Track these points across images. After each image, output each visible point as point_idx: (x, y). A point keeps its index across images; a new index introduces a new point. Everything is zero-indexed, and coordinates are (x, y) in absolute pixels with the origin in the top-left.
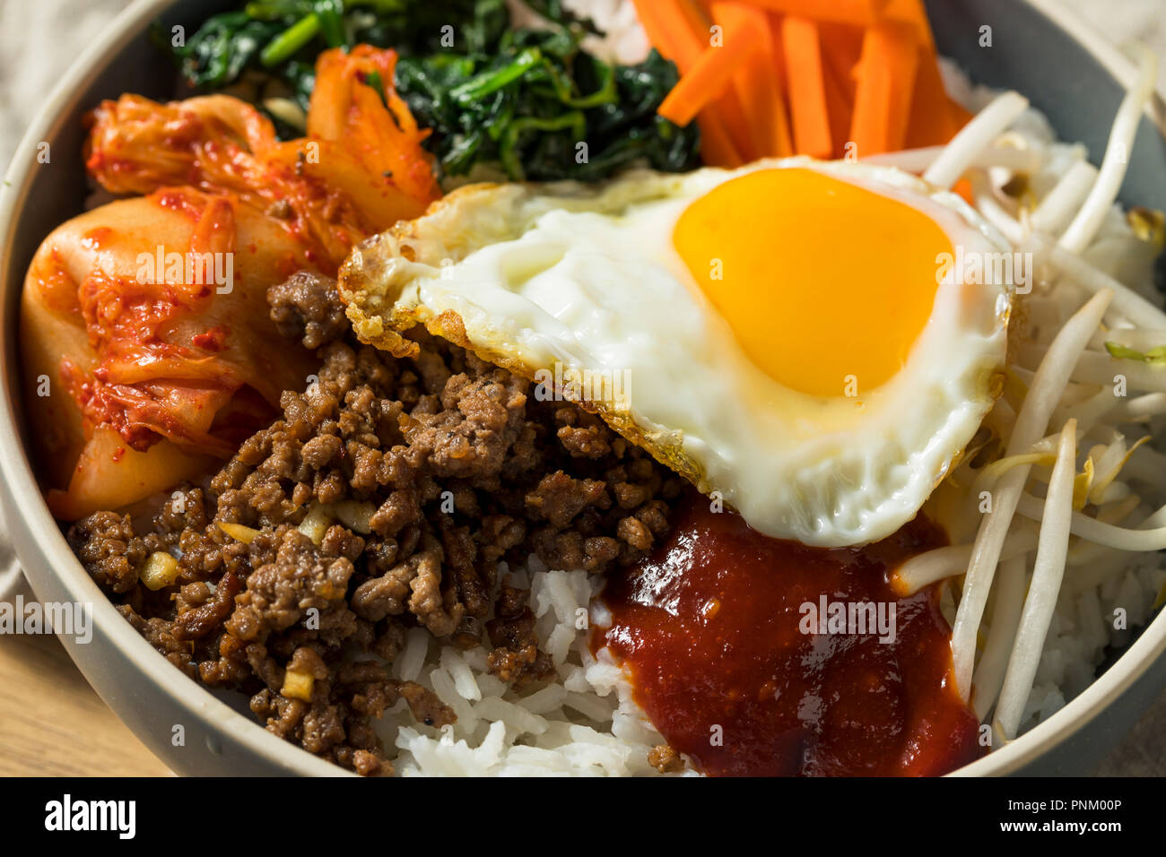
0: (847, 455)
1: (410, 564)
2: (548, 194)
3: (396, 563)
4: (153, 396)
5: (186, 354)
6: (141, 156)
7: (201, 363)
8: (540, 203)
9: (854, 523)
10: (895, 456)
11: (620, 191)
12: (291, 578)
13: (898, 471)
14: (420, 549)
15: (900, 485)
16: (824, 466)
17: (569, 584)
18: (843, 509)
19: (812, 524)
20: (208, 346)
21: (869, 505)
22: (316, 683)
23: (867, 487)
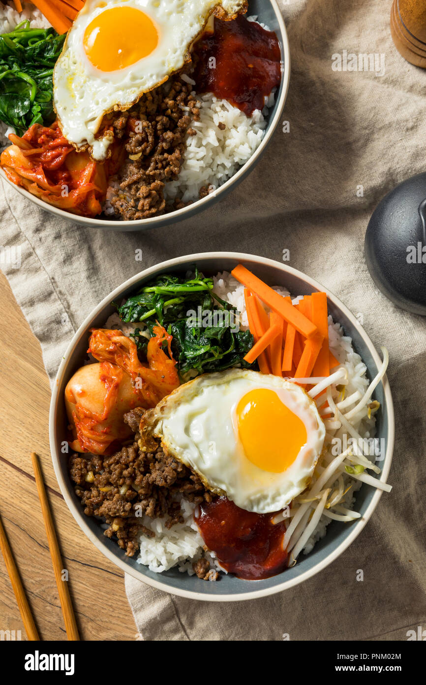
0: (265, 493)
1: (148, 500)
2: (209, 378)
3: (144, 499)
4: (90, 442)
5: (99, 436)
6: (100, 353)
7: (102, 438)
8: (206, 383)
9: (264, 509)
10: (277, 494)
11: (230, 376)
12: (115, 508)
13: (278, 498)
14: (152, 496)
15: (278, 501)
16: (258, 495)
17: (190, 505)
18: (261, 505)
19: (252, 508)
20: (105, 433)
21: (268, 505)
22: (120, 528)
23: (269, 500)
